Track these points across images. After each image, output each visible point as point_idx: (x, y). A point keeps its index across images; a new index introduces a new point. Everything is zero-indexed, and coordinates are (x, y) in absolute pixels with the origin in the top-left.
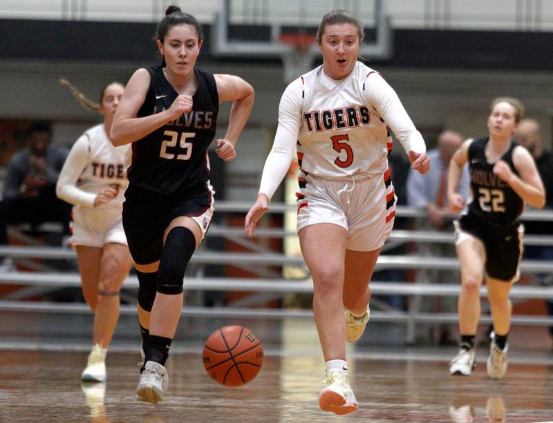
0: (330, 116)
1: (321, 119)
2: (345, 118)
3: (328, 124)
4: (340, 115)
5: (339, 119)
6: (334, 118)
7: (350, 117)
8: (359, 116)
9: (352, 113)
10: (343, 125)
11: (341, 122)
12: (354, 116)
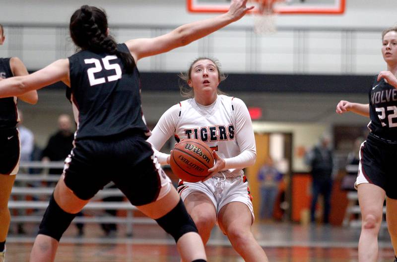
0: (206, 132)
1: (199, 134)
2: (217, 133)
3: (204, 137)
4: (213, 131)
5: (213, 134)
6: (209, 133)
7: (221, 133)
8: (227, 133)
9: (223, 130)
10: (215, 139)
11: (214, 136)
12: (224, 132)
